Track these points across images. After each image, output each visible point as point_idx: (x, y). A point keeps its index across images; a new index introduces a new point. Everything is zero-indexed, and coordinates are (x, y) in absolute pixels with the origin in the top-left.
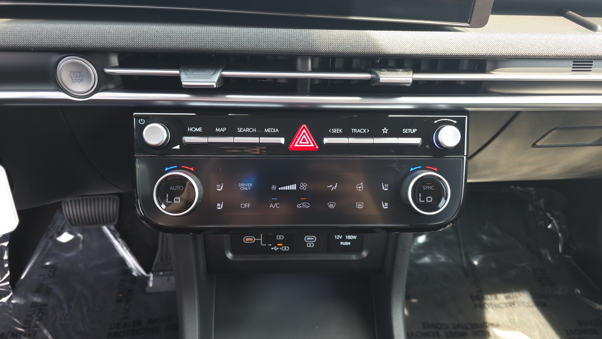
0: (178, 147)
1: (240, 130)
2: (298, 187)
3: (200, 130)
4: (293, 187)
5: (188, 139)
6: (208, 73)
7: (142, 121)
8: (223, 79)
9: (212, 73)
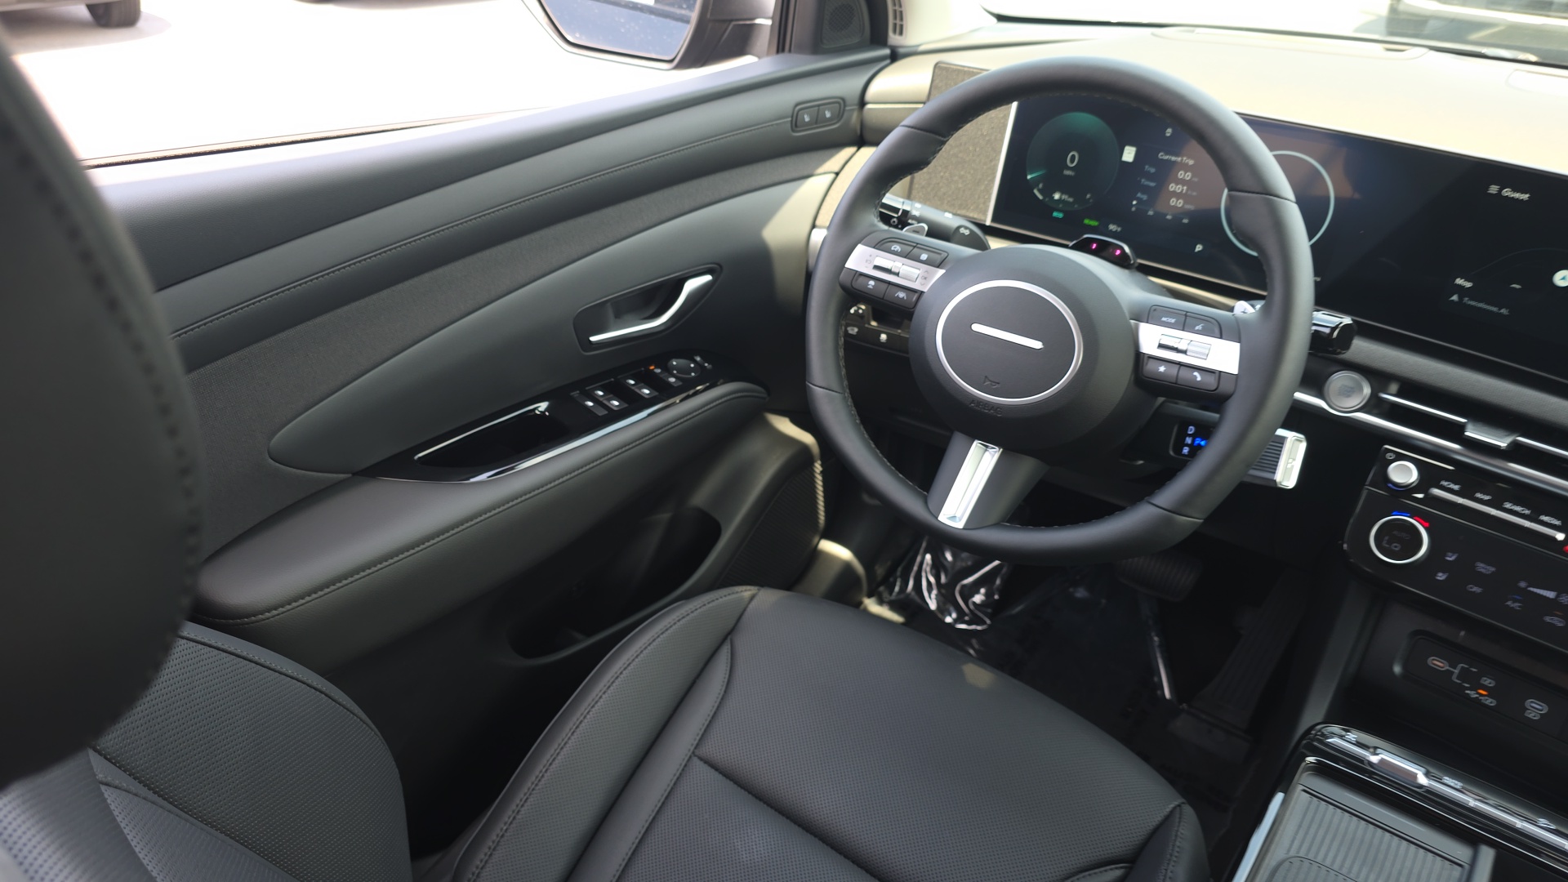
0: (1420, 496)
1: (1508, 505)
2: (1557, 596)
3: (1456, 487)
4: (1551, 595)
5: (1436, 492)
6: (1501, 432)
7: (1389, 456)
8: (1515, 445)
9: (1505, 434)
